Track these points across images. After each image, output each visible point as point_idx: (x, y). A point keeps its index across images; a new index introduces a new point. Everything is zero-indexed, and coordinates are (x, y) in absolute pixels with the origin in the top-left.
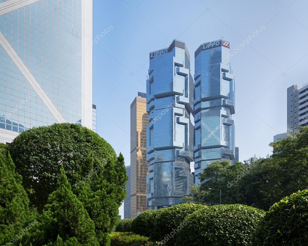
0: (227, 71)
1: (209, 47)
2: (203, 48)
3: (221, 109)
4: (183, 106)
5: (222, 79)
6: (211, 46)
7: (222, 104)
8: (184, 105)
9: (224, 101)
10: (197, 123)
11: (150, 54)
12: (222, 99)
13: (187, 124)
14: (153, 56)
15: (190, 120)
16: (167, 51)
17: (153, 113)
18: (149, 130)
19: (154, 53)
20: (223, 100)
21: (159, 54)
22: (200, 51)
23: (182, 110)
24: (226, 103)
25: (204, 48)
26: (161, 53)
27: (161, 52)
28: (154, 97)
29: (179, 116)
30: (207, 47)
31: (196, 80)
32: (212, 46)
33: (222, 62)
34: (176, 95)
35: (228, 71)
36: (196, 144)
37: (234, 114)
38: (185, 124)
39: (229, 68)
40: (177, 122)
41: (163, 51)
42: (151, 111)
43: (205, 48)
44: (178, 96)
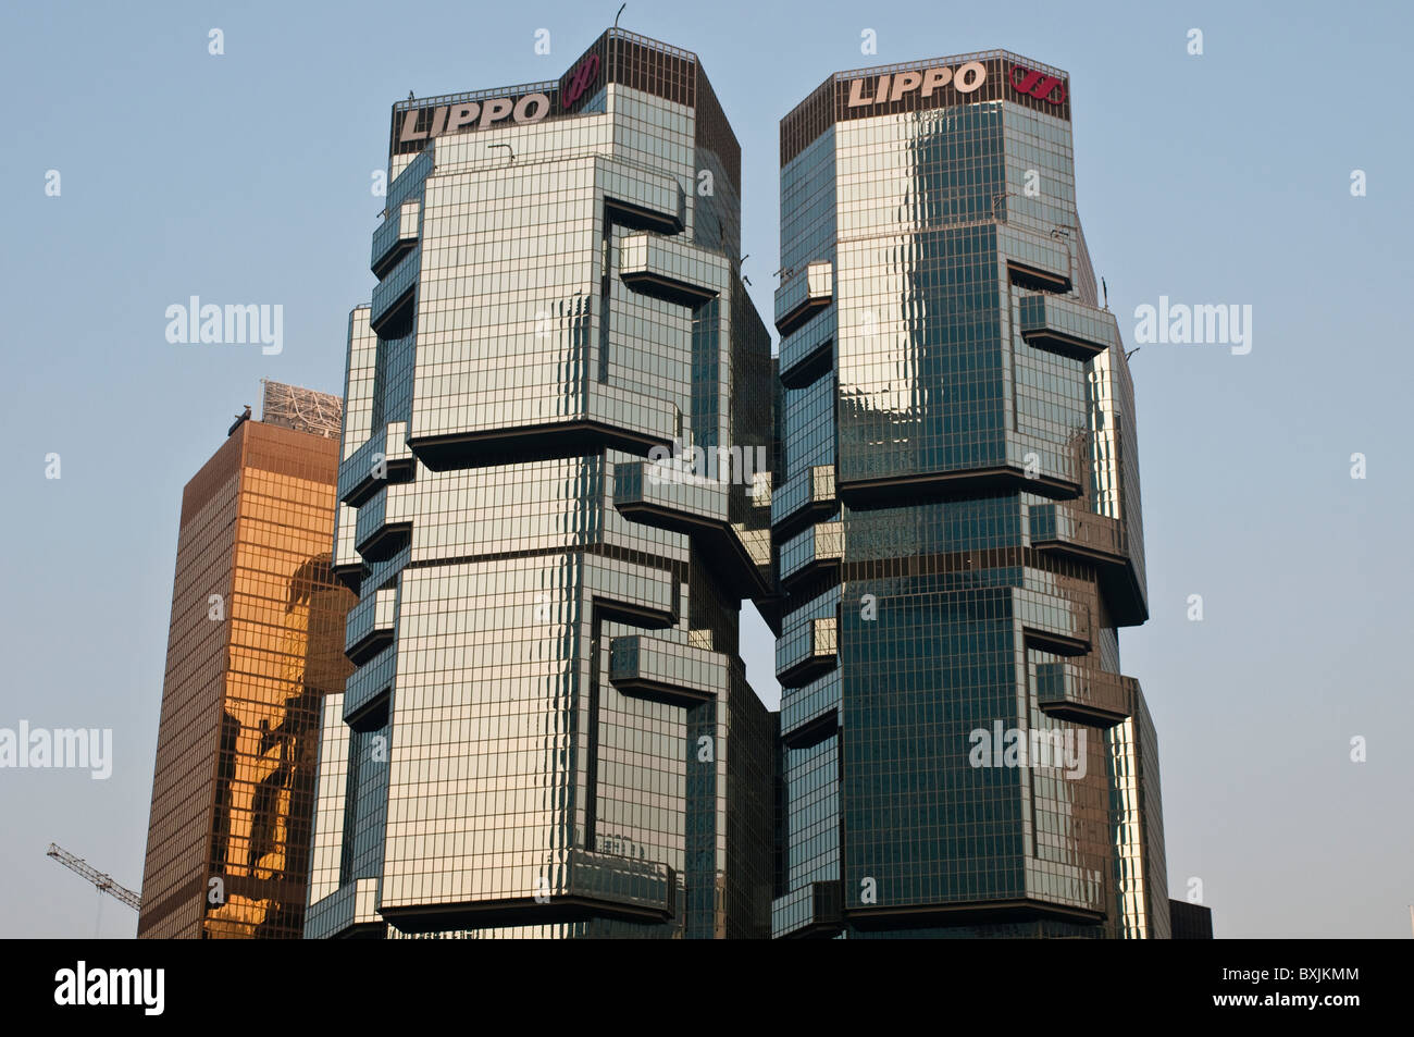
0: (1061, 286)
1: (896, 96)
2: (851, 104)
3: (1021, 585)
4: (677, 547)
5: (1018, 340)
6: (919, 90)
7: (1026, 542)
8: (686, 538)
9: (1043, 520)
10: (807, 690)
11: (398, 117)
12: (1028, 500)
13: (713, 696)
14: (419, 128)
15: (737, 669)
16: (544, 105)
17: (393, 583)
18: (347, 730)
19: (431, 111)
20: (1032, 509)
21: (478, 120)
22: (829, 123)
23: (668, 576)
24: (1063, 531)
25: (855, 100)
26: (489, 115)
27: (489, 106)
28: (415, 451)
29: (632, 630)
30: (881, 98)
31: (795, 336)
32: (927, 92)
33: (1010, 216)
34: (609, 452)
35: (1068, 281)
36: (793, 874)
37: (1140, 623)
38: (694, 703)
39: (1075, 263)
40: (614, 682)
41: (507, 106)
42: (378, 567)
43: (868, 101)
44: (627, 458)
